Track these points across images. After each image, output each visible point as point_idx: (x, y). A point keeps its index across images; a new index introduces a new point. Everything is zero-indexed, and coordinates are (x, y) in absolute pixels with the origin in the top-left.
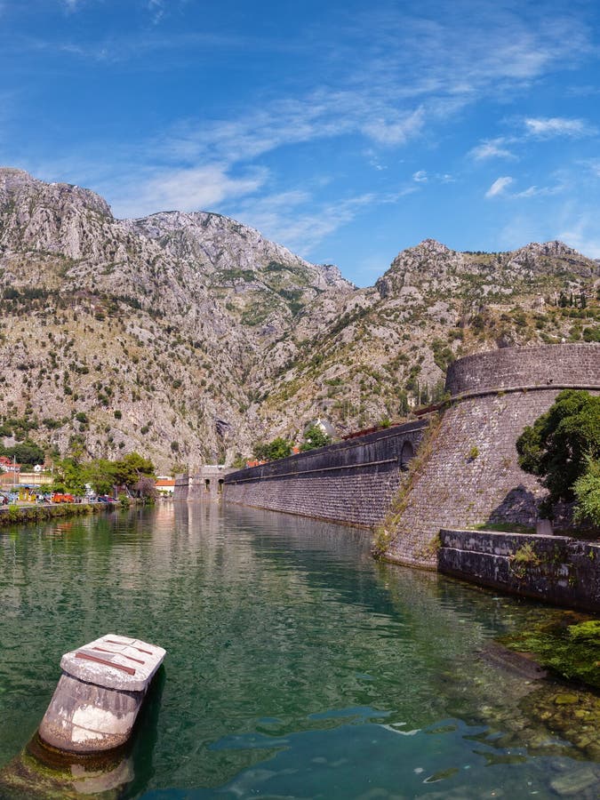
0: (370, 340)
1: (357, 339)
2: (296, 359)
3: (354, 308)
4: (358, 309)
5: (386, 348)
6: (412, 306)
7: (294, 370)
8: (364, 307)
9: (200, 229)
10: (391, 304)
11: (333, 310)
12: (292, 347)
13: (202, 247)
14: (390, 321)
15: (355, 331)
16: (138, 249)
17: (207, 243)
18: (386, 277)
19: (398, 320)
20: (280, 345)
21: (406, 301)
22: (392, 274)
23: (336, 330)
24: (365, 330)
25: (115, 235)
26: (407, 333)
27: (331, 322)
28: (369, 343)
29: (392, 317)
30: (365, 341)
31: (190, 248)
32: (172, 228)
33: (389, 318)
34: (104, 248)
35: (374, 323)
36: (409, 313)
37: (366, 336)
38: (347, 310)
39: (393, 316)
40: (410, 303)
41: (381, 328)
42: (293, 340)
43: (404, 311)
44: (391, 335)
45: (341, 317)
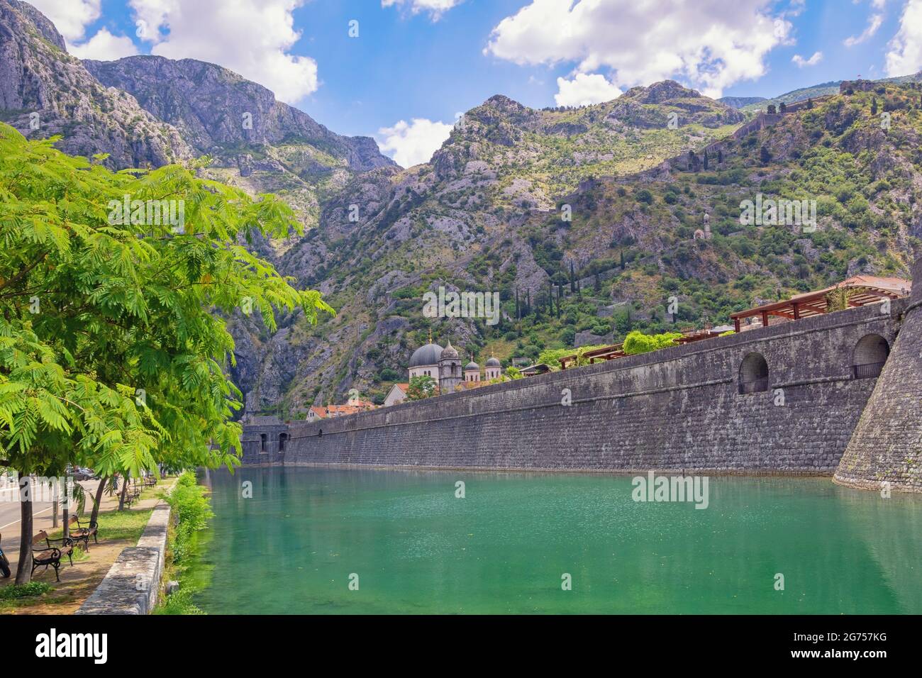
0: (432, 236)
1: (414, 236)
2: (330, 265)
3: (404, 193)
4: (410, 194)
5: (455, 245)
6: (482, 186)
7: (329, 281)
8: (418, 191)
9: (192, 84)
10: (455, 187)
11: (376, 197)
12: (322, 249)
13: (194, 110)
14: (457, 209)
15: (412, 225)
16: (109, 106)
17: (201, 104)
18: (446, 150)
19: (467, 207)
20: (306, 246)
21: (474, 182)
22: (453, 145)
23: (384, 225)
24: (425, 223)
25: (74, 81)
26: (479, 223)
27: (375, 214)
28: (430, 240)
29: (457, 204)
30: (426, 237)
31: (178, 109)
32: (153, 80)
33: (454, 205)
34: (58, 99)
35: (436, 212)
36: (480, 197)
37: (427, 231)
38: (396, 197)
39: (459, 201)
40: (480, 184)
41: (446, 219)
42: (323, 239)
43: (473, 194)
44: (460, 228)
45: (389, 207)
